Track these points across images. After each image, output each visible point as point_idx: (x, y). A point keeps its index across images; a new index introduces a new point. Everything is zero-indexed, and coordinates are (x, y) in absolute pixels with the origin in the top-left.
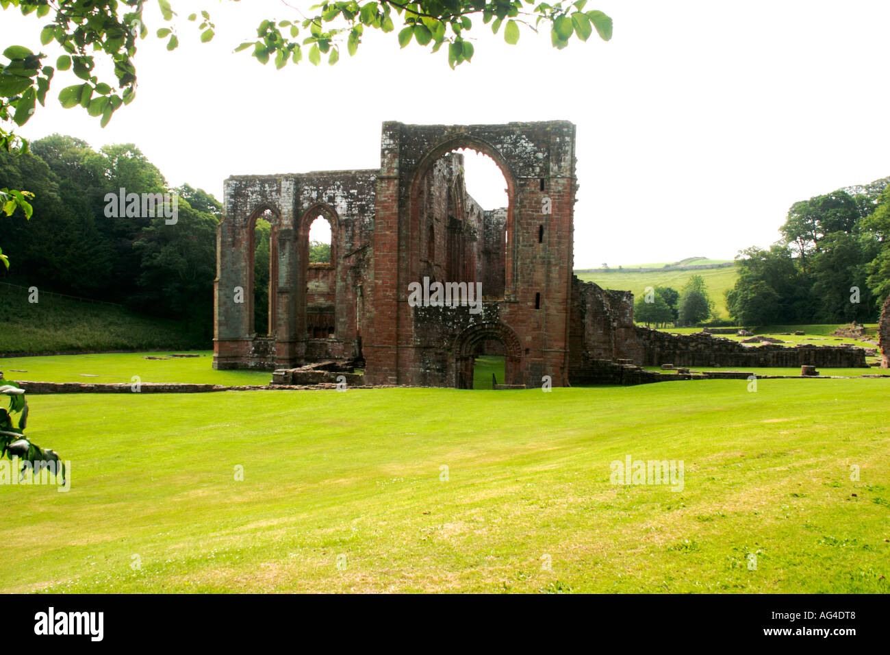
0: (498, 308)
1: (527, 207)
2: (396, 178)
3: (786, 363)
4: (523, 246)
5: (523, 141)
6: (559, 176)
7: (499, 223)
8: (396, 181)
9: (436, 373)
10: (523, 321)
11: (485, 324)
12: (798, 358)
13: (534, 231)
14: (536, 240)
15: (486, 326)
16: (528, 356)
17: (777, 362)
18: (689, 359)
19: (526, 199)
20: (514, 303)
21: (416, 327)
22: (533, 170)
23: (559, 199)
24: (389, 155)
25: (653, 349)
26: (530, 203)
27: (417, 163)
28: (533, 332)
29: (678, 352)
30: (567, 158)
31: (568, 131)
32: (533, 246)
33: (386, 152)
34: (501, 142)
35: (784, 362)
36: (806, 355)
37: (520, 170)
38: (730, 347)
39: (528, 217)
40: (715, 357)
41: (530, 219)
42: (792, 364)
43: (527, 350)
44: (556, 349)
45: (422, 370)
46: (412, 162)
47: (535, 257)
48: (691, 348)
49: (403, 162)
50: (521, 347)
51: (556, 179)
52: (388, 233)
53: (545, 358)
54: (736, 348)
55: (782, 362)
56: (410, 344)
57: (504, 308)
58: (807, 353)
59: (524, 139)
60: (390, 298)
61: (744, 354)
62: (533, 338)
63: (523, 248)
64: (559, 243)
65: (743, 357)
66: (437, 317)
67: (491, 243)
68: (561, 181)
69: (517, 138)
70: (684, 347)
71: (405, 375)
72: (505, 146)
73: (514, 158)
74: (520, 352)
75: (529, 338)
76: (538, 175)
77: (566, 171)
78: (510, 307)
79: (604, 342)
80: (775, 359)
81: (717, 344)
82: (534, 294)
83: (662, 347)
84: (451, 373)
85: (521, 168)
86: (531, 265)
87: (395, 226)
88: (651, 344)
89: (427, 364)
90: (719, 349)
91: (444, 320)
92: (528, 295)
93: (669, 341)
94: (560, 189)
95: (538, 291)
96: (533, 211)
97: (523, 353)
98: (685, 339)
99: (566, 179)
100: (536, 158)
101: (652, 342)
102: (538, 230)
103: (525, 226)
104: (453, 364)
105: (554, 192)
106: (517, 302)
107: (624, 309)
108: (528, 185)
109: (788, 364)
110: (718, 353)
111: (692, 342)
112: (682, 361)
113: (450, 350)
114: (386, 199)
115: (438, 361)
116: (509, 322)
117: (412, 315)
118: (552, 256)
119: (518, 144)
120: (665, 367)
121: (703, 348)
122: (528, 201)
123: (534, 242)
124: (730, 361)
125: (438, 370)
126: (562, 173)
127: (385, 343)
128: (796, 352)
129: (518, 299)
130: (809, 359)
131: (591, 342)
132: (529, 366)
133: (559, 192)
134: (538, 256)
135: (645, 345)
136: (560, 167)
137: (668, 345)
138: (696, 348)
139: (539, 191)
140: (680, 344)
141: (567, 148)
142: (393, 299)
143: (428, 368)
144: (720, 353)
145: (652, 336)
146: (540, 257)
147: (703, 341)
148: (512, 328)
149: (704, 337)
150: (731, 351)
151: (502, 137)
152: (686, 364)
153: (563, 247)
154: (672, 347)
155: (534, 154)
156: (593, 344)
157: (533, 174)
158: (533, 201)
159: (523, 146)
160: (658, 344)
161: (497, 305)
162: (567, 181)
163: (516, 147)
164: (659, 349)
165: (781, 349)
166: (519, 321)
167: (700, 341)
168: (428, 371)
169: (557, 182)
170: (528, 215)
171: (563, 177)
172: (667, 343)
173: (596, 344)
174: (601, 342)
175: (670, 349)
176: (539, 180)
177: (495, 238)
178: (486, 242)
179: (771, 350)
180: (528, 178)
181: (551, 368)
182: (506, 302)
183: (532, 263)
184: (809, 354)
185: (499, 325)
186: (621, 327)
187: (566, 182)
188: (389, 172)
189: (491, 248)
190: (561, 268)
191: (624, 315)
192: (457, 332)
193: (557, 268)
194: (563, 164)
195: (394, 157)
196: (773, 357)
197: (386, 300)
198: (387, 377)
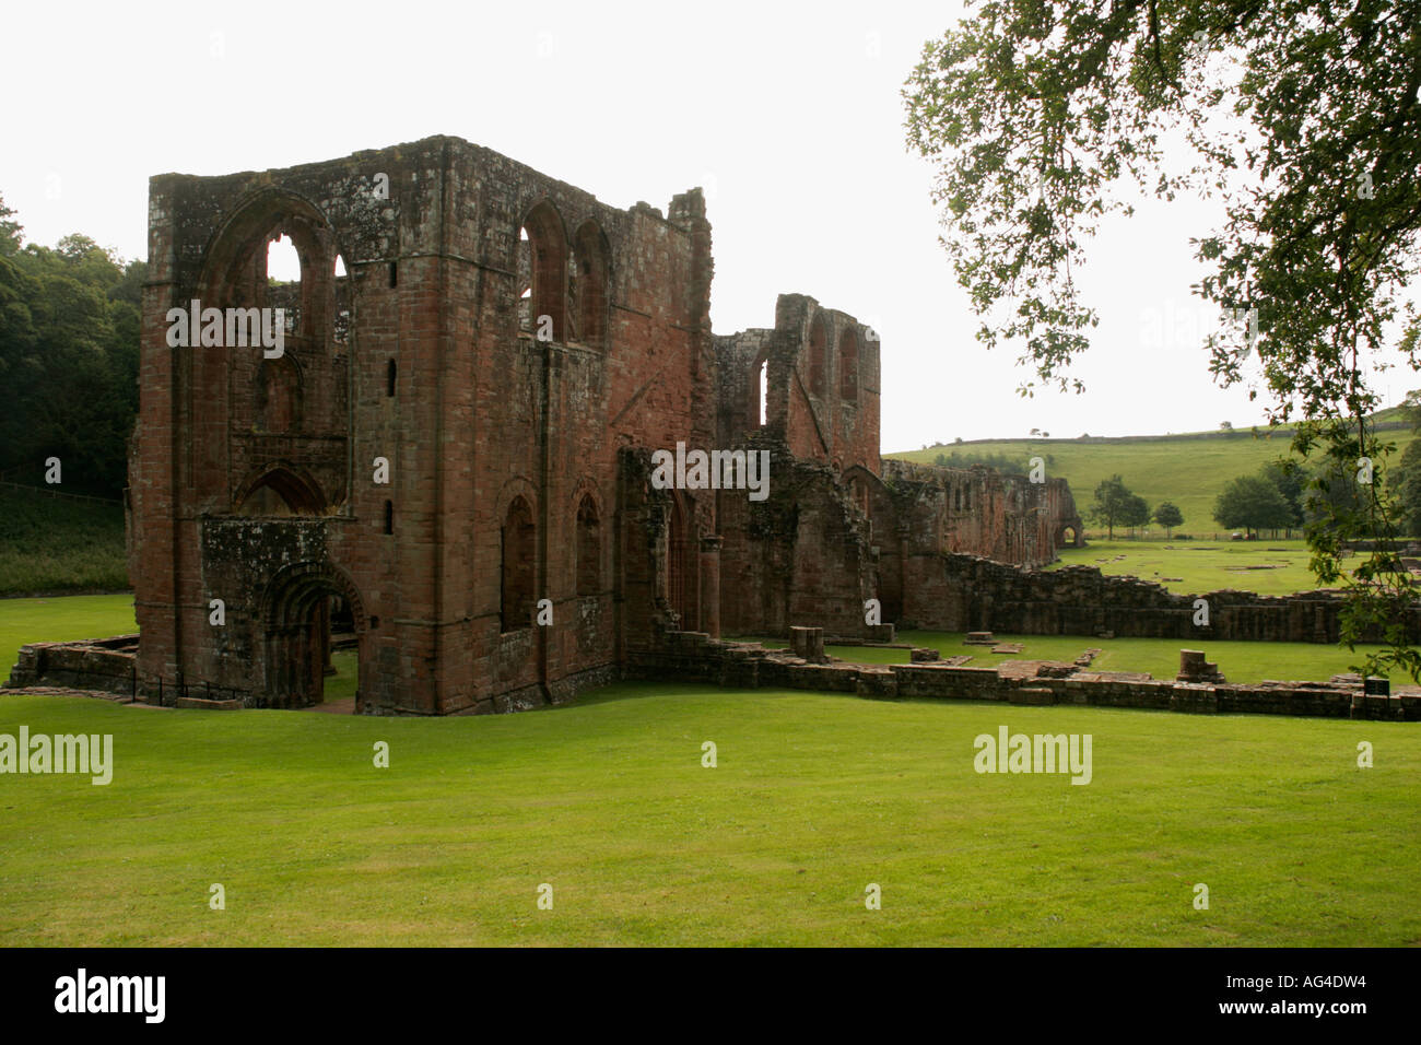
0: (326, 531)
1: (369, 322)
2: (168, 284)
3: (1261, 631)
4: (363, 404)
5: (362, 188)
6: (415, 254)
7: (745, 358)
8: (169, 289)
9: (238, 660)
10: (366, 560)
11: (305, 564)
12: (1286, 620)
13: (380, 372)
14: (384, 390)
15: (308, 568)
16: (376, 631)
17: (1241, 629)
18: (1052, 620)
19: (365, 307)
20: (348, 521)
21: (205, 569)
22: (377, 246)
23: (415, 302)
24: (159, 240)
25: (980, 598)
26: (373, 314)
27: (206, 251)
28: (382, 582)
29: (1029, 605)
30: (429, 213)
31: (432, 157)
32: (378, 403)
33: (156, 234)
34: (328, 196)
35: (1256, 629)
36: (1304, 614)
37: (356, 248)
38: (1140, 595)
39: (370, 344)
40: (1107, 617)
41: (373, 346)
42: (1273, 634)
43: (374, 621)
44: (416, 619)
45: (217, 652)
46: (197, 249)
47: (381, 427)
48: (1057, 598)
49: (184, 251)
50: (365, 613)
51: (409, 262)
52: (158, 388)
53: (398, 638)
54: (1153, 597)
55: (1251, 630)
56: (198, 601)
57: (333, 532)
58: (1307, 610)
59: (364, 184)
60: (164, 514)
61: (1169, 611)
62: (382, 594)
63: (364, 408)
64: (417, 395)
65: (1166, 617)
66: (235, 549)
67: (733, 395)
68: (420, 264)
69: (352, 184)
70: (1043, 596)
71: (193, 662)
72: (334, 202)
73: (348, 226)
74: (363, 623)
75: (376, 595)
76: (386, 256)
77: (428, 242)
78: (344, 530)
79: (847, 587)
80: (1236, 623)
81: (1111, 590)
82: (382, 501)
83: (997, 595)
84: (260, 660)
85: (359, 244)
86: (375, 444)
87: (169, 375)
88: (975, 588)
89: (224, 640)
90: (1117, 600)
91: (246, 555)
92: (373, 504)
93: (1014, 583)
94: (418, 279)
95: (387, 497)
96: (377, 331)
97: (368, 624)
98: (1046, 579)
99: (426, 259)
100: (382, 220)
101: (978, 584)
102: (386, 369)
103: (365, 363)
104: (261, 643)
105: (408, 288)
106: (356, 520)
107: (921, 517)
108: (370, 278)
109: (1266, 633)
110: (1111, 609)
111: (1061, 584)
112: (1038, 624)
113: (255, 615)
114: (155, 324)
115: (240, 637)
116: (343, 562)
117: (199, 545)
118: (405, 423)
119: (354, 196)
120: (972, 637)
121: (1082, 597)
122: (370, 310)
123: (379, 394)
124: (1137, 625)
125: (241, 654)
126: (422, 246)
127: (158, 599)
128: (1282, 608)
129: (355, 515)
130: (1313, 625)
131: (821, 586)
132: (379, 652)
133: (416, 287)
134: (386, 424)
135: (962, 591)
136: (417, 235)
137: (1012, 591)
138: (1067, 598)
139: (387, 288)
140: (1035, 589)
141: (430, 193)
142: (168, 515)
143: (225, 650)
144: (1117, 608)
145: (979, 573)
146: (390, 426)
147: (1084, 582)
148: (349, 572)
149: (1084, 575)
150: (1142, 603)
151: (330, 185)
152: (1046, 631)
153: (424, 403)
154: (1018, 595)
155: (380, 213)
156: (825, 590)
157: (378, 255)
158: (378, 311)
159: (361, 199)
160: (991, 588)
161: (323, 526)
162: (430, 263)
163: (350, 202)
164: (991, 599)
165: (1251, 601)
166: (360, 559)
167: (1076, 581)
168: (225, 655)
169: (412, 265)
170: (369, 339)
171: (422, 256)
172: (1008, 588)
173: (831, 590)
174: (840, 586)
175: (1015, 599)
176: (387, 265)
177: (738, 385)
178: (724, 394)
179: (1228, 602)
180: (369, 264)
181: (409, 658)
182: (337, 520)
183: (378, 438)
184: (1313, 612)
185: (328, 569)
186: (917, 554)
187: (427, 265)
188: (159, 272)
189: (731, 404)
190: (421, 447)
191: (921, 530)
192: (265, 581)
193: (415, 448)
194: (422, 226)
195: (167, 244)
196: (1232, 618)
197: (158, 517)
198: (163, 663)
